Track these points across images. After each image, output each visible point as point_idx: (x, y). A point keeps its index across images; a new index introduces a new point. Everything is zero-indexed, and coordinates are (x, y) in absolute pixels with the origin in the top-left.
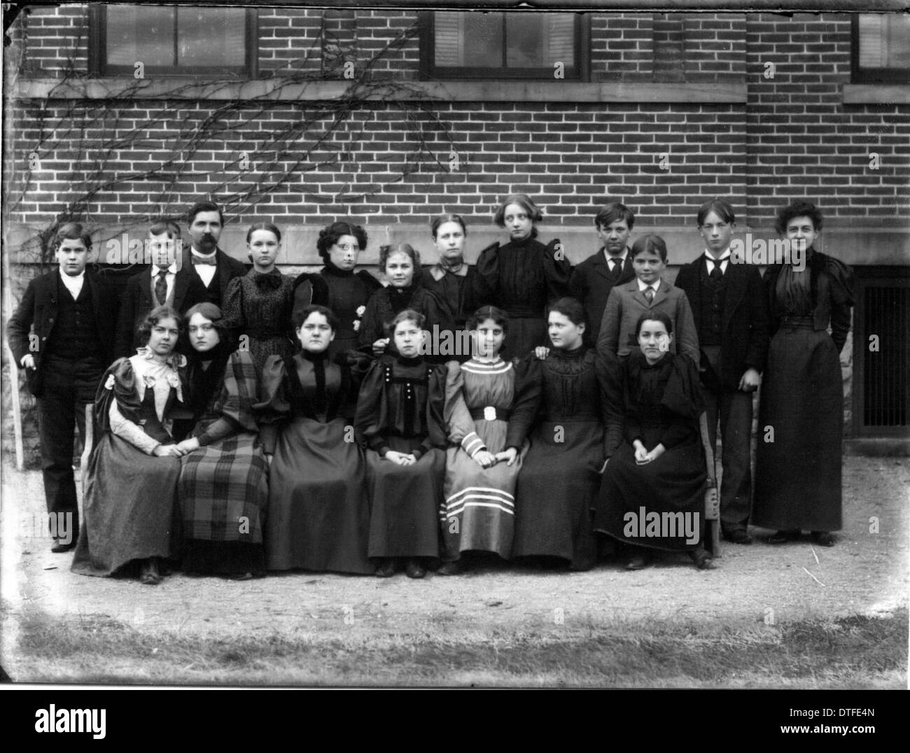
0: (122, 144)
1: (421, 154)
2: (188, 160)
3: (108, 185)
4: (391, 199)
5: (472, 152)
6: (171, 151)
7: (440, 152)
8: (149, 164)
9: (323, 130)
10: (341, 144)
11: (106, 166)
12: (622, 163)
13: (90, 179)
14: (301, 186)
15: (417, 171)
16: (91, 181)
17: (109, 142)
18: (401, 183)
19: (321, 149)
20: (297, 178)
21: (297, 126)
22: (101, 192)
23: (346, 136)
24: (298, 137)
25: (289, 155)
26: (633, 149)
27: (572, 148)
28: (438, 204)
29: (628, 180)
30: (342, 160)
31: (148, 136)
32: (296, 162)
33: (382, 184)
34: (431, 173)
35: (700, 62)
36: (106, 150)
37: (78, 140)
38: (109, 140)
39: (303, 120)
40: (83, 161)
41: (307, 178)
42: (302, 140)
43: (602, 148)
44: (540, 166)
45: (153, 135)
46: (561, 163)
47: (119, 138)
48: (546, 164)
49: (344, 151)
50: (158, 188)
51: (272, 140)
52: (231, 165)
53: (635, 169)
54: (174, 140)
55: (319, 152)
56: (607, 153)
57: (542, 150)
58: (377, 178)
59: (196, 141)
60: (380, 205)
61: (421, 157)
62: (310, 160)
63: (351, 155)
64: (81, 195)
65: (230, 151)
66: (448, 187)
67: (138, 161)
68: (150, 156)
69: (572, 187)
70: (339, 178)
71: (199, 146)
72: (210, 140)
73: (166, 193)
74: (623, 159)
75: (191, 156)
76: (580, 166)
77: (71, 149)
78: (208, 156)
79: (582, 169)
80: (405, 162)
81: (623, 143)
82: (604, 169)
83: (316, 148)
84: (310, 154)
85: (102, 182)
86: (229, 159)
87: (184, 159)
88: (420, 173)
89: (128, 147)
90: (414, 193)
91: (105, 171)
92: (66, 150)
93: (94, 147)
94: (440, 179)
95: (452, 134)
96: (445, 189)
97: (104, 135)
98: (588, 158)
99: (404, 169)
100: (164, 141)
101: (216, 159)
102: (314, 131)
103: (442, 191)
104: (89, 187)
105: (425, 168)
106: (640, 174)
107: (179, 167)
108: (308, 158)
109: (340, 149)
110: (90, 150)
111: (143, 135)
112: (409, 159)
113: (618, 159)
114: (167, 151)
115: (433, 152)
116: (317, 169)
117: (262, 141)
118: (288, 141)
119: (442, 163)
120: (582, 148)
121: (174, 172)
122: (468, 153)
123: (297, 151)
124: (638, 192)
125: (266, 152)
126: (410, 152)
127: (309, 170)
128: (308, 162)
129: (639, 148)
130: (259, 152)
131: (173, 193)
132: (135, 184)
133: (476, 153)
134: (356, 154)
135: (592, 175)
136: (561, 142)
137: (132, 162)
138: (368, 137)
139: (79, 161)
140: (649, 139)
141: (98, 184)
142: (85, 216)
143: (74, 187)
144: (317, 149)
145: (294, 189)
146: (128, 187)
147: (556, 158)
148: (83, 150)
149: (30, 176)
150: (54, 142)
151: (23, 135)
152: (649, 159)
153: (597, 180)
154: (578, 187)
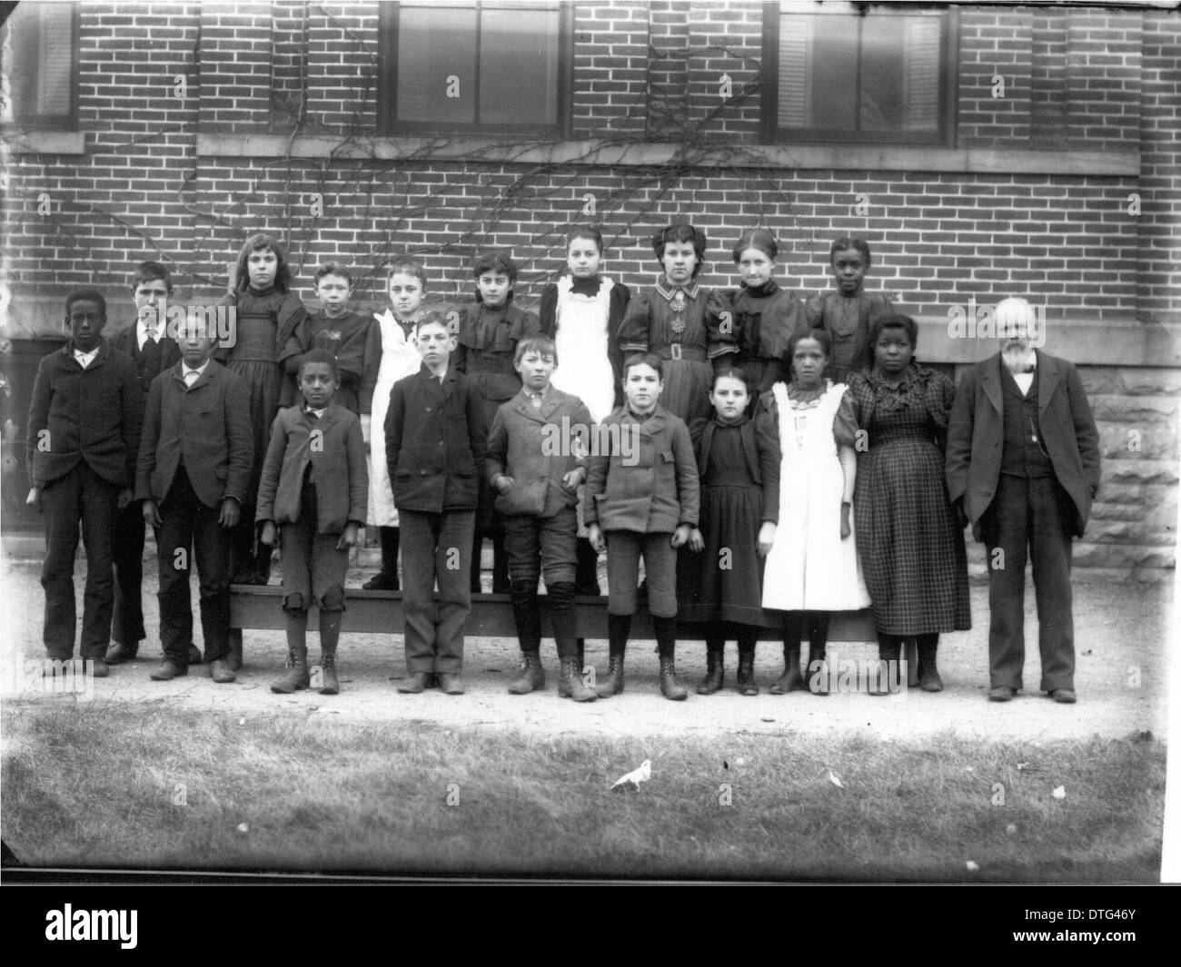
0: (415, 212)
2: (490, 231)
4: (723, 281)
5: (818, 228)
6: (471, 221)
7: (781, 228)
8: (445, 235)
9: (646, 199)
10: (667, 216)
11: (395, 236)
12: (992, 244)
13: (377, 251)
14: (620, 263)
16: (377, 254)
17: (399, 210)
19: (644, 222)
20: (615, 255)
21: (615, 194)
23: (673, 207)
24: (618, 207)
25: (607, 227)
26: (1005, 227)
27: (933, 225)
29: (997, 263)
31: (444, 204)
32: (614, 236)
35: (1086, 127)
36: (396, 219)
37: (364, 206)
38: (400, 207)
39: (623, 188)
40: (369, 231)
41: (626, 254)
42: (621, 211)
43: (969, 226)
44: (895, 245)
45: (451, 203)
46: (921, 242)
47: (411, 204)
48: (904, 243)
50: (455, 262)
52: (539, 238)
53: (1006, 251)
54: (474, 209)
55: (641, 224)
56: (975, 231)
57: (899, 227)
59: (499, 210)
62: (631, 234)
64: (367, 269)
65: (538, 222)
66: (790, 268)
67: (433, 232)
68: (447, 226)
69: (933, 270)
71: (503, 215)
72: (515, 209)
73: (464, 269)
74: (992, 239)
75: (493, 227)
76: (943, 247)
77: (356, 217)
78: (513, 228)
79: (945, 250)
81: (993, 220)
82: (971, 250)
83: (637, 220)
84: (631, 228)
85: (390, 255)
86: (537, 232)
87: (485, 230)
89: (422, 215)
91: (393, 243)
92: (349, 218)
93: (382, 215)
95: (795, 207)
97: (392, 201)
98: (952, 238)
100: (462, 209)
101: (522, 231)
102: (635, 200)
104: (375, 260)
106: (1012, 256)
107: (479, 239)
108: (628, 232)
110: (377, 218)
111: (436, 202)
113: (987, 239)
114: (466, 220)
115: (773, 227)
116: (638, 244)
117: (574, 211)
118: (607, 212)
120: (945, 225)
121: (474, 245)
122: (813, 228)
123: (615, 224)
124: (1010, 277)
125: (579, 224)
127: (628, 245)
128: (627, 236)
129: (1011, 226)
130: (571, 223)
132: (428, 258)
133: (823, 229)
135: (956, 256)
136: (921, 218)
137: (425, 232)
138: (699, 208)
139: (364, 230)
140: (1023, 215)
141: (386, 257)
142: (370, 293)
143: (358, 260)
144: (638, 222)
147: (915, 237)
148: (369, 217)
149: (309, 247)
150: (336, 209)
151: (301, 200)
152: (1023, 240)
153: (962, 262)
154: (939, 271)
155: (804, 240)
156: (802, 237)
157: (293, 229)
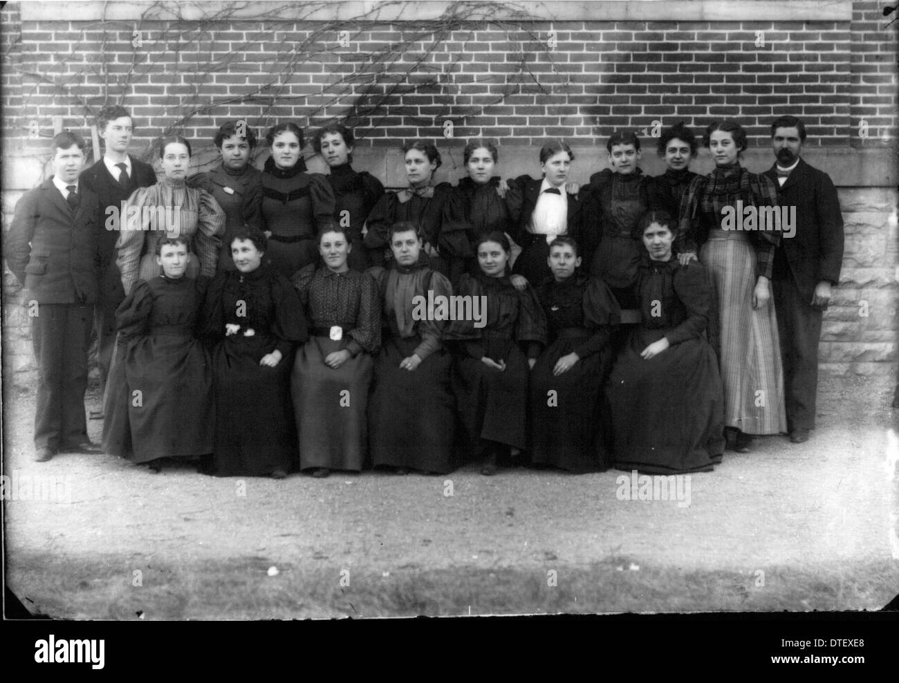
0: (218, 68)
1: (522, 74)
2: (285, 82)
3: (205, 109)
4: (491, 122)
5: (573, 73)
6: (268, 74)
7: (540, 73)
8: (247, 87)
9: (422, 50)
10: (440, 65)
11: (202, 89)
12: (724, 83)
13: (186, 103)
14: (401, 108)
15: (518, 92)
16: (186, 105)
17: (204, 66)
18: (502, 104)
19: (420, 71)
20: (396, 100)
21: (395, 47)
22: (197, 116)
23: (445, 57)
24: (397, 59)
25: (388, 76)
26: (736, 68)
27: (673, 68)
28: (539, 126)
29: (730, 100)
30: (441, 82)
31: (245, 59)
32: (394, 84)
33: (482, 106)
34: (531, 95)
36: (201, 73)
37: (174, 63)
38: (205, 63)
39: (402, 41)
40: (178, 85)
41: (406, 100)
42: (401, 62)
43: (704, 68)
44: (641, 87)
45: (250, 58)
46: (662, 83)
47: (215, 60)
48: (648, 84)
49: (443, 73)
50: (256, 111)
51: (371, 62)
52: (329, 87)
53: (737, 89)
54: (271, 63)
55: (418, 73)
56: (709, 73)
57: (643, 70)
58: (478, 100)
59: (293, 63)
60: (481, 127)
61: (522, 79)
62: (409, 82)
63: (451, 77)
64: (177, 120)
65: (328, 74)
66: (549, 108)
67: (235, 85)
68: (247, 79)
69: (674, 107)
70: (438, 100)
71: (297, 68)
72: (307, 63)
73: (264, 116)
74: (725, 80)
75: (288, 79)
76: (682, 87)
77: (166, 73)
78: (306, 79)
79: (684, 89)
80: (506, 83)
81: (725, 62)
82: (706, 89)
83: (414, 69)
84: (408, 76)
85: (198, 106)
86: (327, 82)
87: (281, 82)
88: (520, 94)
89: (225, 69)
90: (514, 115)
91: (200, 95)
92: (160, 74)
93: (189, 70)
94: (540, 101)
95: (552, 55)
96: (546, 111)
97: (198, 58)
98: (689, 79)
99: (505, 90)
100: (261, 63)
101: (314, 81)
102: (413, 52)
103: (543, 113)
104: (184, 111)
105: (525, 90)
106: (742, 94)
107: (278, 90)
108: (407, 80)
109: (440, 70)
110: (186, 74)
111: (239, 57)
112: (509, 81)
113: (720, 79)
114: (265, 74)
115: (534, 73)
116: (416, 91)
117: (360, 63)
118: (387, 63)
119: (542, 84)
120: (683, 68)
121: (272, 95)
122: (569, 73)
123: (396, 73)
124: (740, 112)
125: (365, 74)
126: (511, 73)
127: (408, 92)
128: (406, 84)
129: (741, 67)
130: (357, 74)
131: (271, 116)
132: (231, 108)
133: (577, 73)
134: (456, 76)
135: (693, 95)
136: (662, 62)
137: (228, 85)
138: (469, 57)
139: (174, 85)
140: (751, 58)
141: (194, 108)
143: (169, 111)
144: (416, 71)
145: (393, 111)
146: (224, 111)
147: (657, 79)
148: (178, 73)
149: (124, 100)
150: (148, 66)
151: (116, 58)
152: (751, 79)
153: (698, 100)
154: (679, 108)
155: (561, 84)
156: (558, 81)
157: (110, 85)
